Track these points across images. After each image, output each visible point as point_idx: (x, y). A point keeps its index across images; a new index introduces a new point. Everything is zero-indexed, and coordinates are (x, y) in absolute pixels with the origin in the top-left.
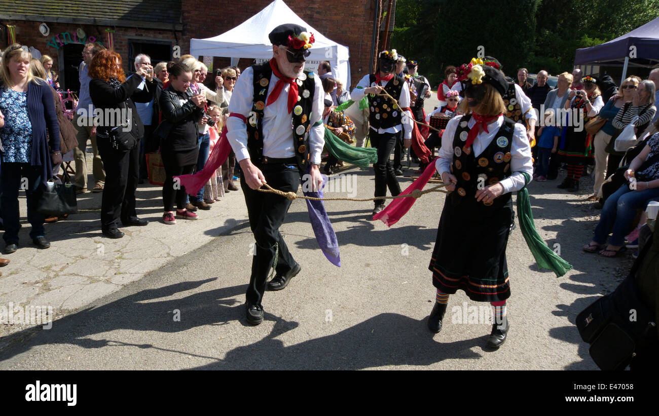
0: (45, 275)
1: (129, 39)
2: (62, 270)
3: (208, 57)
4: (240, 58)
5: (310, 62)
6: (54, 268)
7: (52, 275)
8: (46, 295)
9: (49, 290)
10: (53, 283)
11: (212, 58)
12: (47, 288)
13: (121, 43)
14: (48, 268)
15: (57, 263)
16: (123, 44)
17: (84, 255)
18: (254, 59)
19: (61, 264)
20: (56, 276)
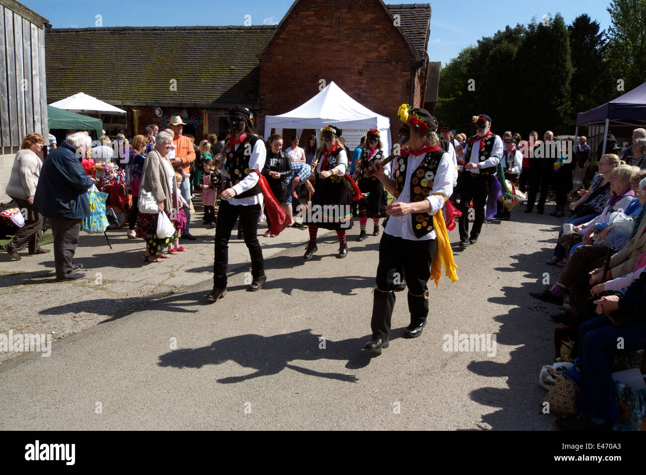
0: (171, 269)
1: (219, 117)
2: (181, 267)
3: (279, 129)
4: (304, 130)
5: (359, 131)
6: (175, 266)
7: (175, 270)
8: (173, 279)
9: (174, 277)
10: (176, 273)
11: (281, 130)
12: (173, 275)
13: (214, 120)
14: (172, 267)
15: (177, 264)
16: (215, 121)
17: (194, 261)
18: (314, 130)
19: (179, 265)
20: (177, 270)
